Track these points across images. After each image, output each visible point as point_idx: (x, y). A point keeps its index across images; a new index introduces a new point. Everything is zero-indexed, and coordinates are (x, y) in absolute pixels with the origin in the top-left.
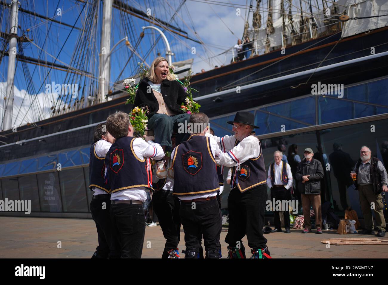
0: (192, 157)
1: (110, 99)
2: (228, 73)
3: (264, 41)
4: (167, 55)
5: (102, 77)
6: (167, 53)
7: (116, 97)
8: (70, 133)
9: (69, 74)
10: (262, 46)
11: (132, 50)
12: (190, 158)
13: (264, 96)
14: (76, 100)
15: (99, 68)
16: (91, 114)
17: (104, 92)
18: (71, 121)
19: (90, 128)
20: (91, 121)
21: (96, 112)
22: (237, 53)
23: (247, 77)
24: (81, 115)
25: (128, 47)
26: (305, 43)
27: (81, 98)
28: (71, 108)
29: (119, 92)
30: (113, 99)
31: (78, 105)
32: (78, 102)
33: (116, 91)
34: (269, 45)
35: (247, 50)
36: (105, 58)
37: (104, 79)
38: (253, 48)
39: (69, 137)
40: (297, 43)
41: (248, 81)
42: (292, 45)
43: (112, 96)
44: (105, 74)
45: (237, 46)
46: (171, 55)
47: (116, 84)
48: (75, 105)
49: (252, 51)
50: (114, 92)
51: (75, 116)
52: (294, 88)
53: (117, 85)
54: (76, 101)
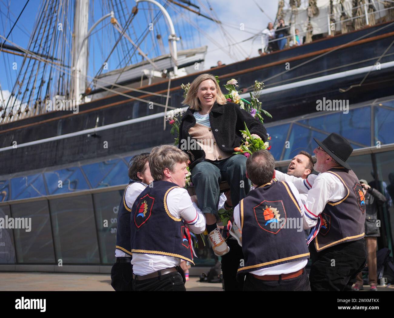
0: (269, 207)
1: (88, 100)
2: (255, 68)
3: (305, 26)
4: (170, 40)
5: (76, 68)
6: (171, 37)
7: (97, 97)
8: (28, 147)
9: (28, 60)
10: (302, 33)
11: (121, 32)
12: (268, 210)
13: (304, 102)
14: (37, 100)
15: (72, 53)
16: (61, 120)
17: (79, 90)
18: (30, 131)
19: (58, 141)
20: (60, 130)
21: (67, 118)
22: (268, 42)
23: (282, 75)
24: (44, 121)
25: (115, 26)
26: (358, 31)
27: (45, 98)
28: (29, 112)
29: (100, 90)
30: (92, 99)
31: (40, 108)
32: (40, 103)
33: (97, 88)
34: (311, 32)
35: (281, 37)
36: (81, 40)
37: (80, 71)
38: (289, 34)
39: (26, 153)
40: (348, 31)
41: (282, 80)
42: (341, 33)
43: (91, 96)
44: (80, 64)
45: (266, 31)
46: (176, 41)
47: (96, 79)
48: (35, 107)
49: (289, 39)
50: (93, 89)
51: (37, 123)
52: (344, 91)
53: (99, 80)
54: (38, 102)
